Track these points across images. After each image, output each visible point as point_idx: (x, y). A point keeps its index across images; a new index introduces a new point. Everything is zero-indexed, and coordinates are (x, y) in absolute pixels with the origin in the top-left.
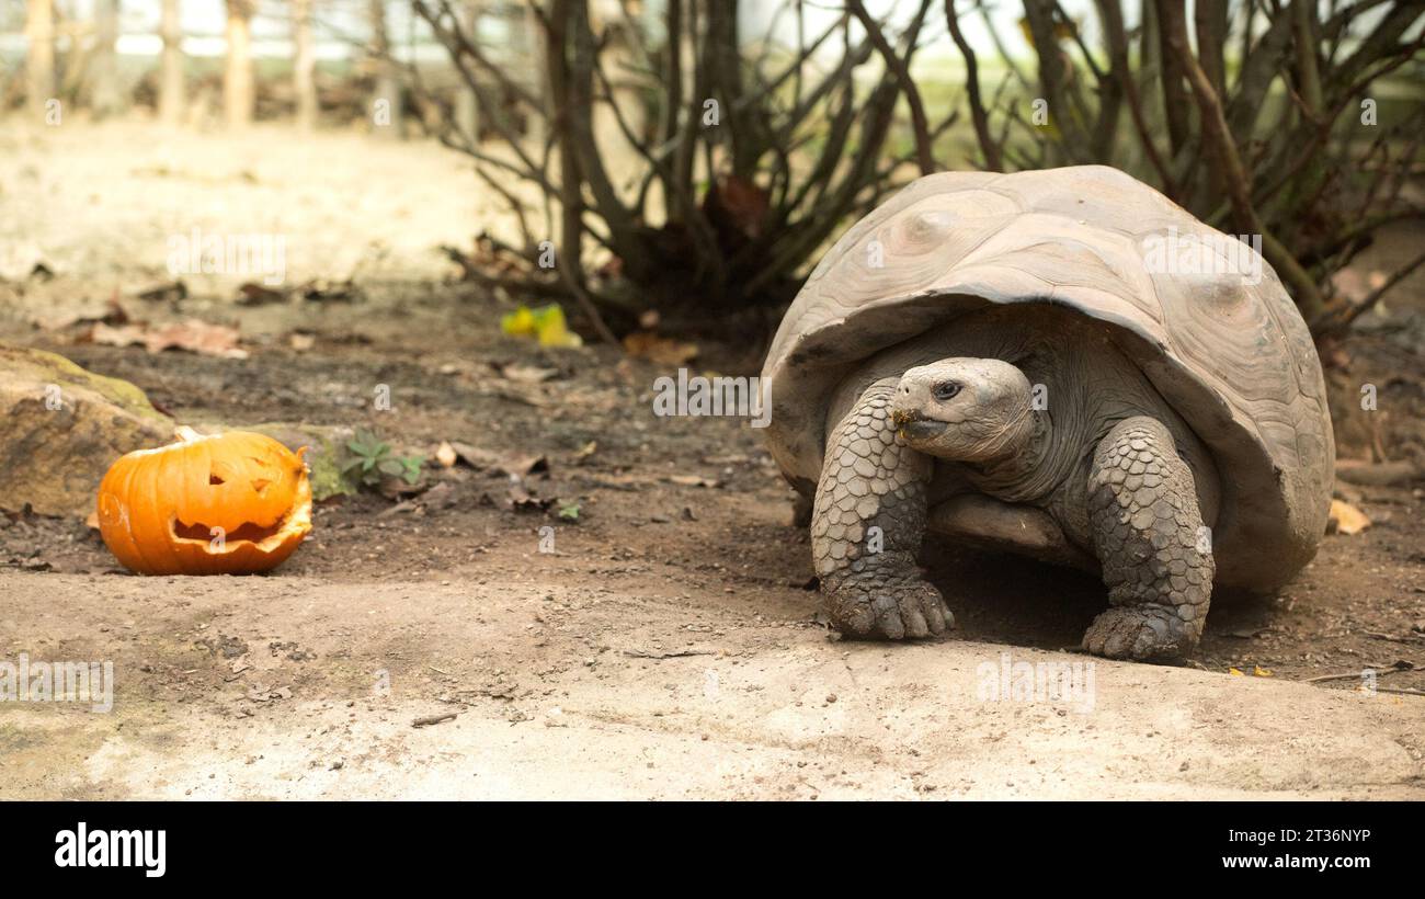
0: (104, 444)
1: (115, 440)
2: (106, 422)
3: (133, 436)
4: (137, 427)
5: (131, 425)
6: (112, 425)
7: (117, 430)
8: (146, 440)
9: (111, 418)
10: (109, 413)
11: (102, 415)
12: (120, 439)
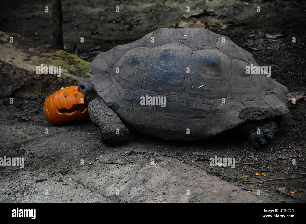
0: (65, 83)
1: (68, 82)
2: (65, 78)
3: (71, 81)
4: (72, 79)
5: (71, 79)
6: (66, 79)
7: (68, 80)
8: (75, 82)
9: (66, 77)
10: (65, 76)
11: (64, 76)
12: (69, 82)
